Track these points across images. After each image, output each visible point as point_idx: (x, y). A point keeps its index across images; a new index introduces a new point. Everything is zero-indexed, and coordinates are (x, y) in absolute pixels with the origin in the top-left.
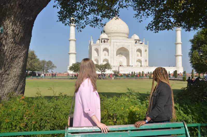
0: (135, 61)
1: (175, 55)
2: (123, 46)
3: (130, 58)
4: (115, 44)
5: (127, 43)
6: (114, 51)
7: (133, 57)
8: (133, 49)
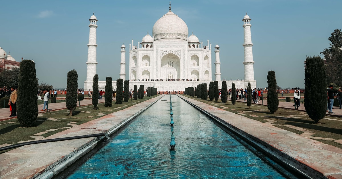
0: (189, 73)
1: (244, 63)
2: (172, 52)
3: (182, 68)
4: (160, 49)
5: (177, 46)
6: (157, 59)
7: (186, 67)
8: (186, 56)
